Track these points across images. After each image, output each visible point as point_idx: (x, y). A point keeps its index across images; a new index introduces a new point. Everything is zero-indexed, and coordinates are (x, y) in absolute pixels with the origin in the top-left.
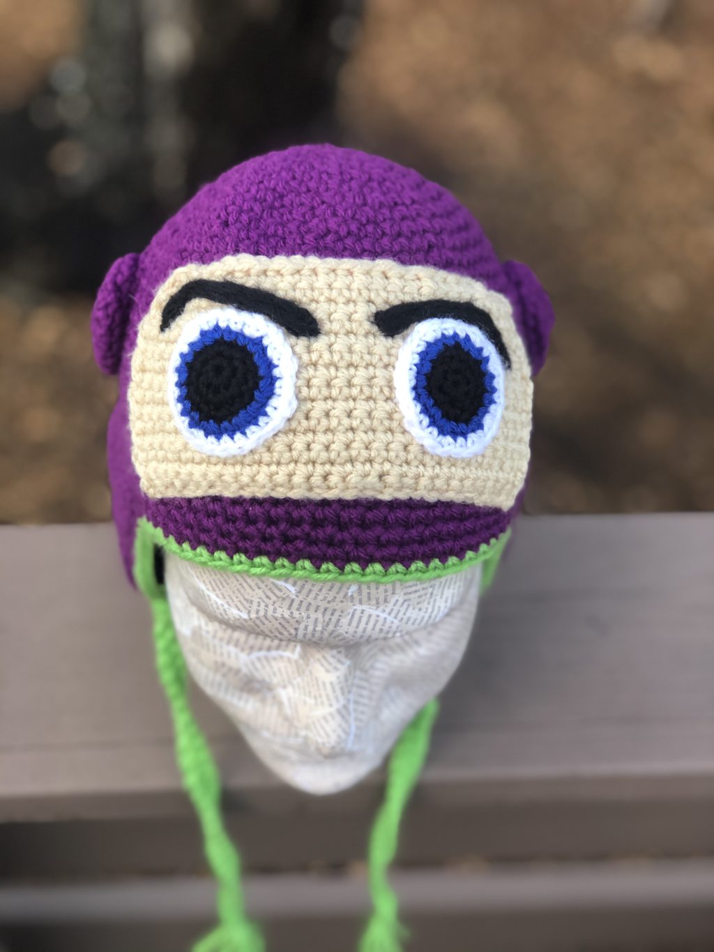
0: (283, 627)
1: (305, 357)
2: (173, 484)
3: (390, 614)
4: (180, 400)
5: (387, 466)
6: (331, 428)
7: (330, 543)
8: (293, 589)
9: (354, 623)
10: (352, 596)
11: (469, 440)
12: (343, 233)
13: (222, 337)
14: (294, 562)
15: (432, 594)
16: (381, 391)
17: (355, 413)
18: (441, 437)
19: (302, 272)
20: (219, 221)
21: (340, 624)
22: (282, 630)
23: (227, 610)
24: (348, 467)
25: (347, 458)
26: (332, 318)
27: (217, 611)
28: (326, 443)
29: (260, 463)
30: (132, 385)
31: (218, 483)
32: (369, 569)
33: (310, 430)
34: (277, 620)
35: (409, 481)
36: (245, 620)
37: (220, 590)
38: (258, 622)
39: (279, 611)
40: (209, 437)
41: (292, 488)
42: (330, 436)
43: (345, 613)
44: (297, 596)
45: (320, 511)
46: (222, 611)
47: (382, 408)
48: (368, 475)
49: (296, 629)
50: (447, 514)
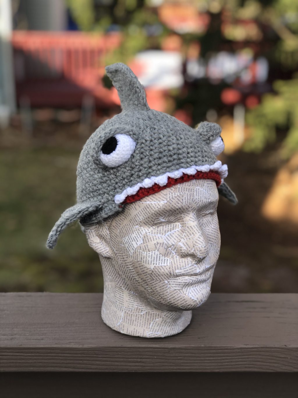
10: (195, 183)
21: (194, 195)
37: (155, 198)
44: (180, 186)
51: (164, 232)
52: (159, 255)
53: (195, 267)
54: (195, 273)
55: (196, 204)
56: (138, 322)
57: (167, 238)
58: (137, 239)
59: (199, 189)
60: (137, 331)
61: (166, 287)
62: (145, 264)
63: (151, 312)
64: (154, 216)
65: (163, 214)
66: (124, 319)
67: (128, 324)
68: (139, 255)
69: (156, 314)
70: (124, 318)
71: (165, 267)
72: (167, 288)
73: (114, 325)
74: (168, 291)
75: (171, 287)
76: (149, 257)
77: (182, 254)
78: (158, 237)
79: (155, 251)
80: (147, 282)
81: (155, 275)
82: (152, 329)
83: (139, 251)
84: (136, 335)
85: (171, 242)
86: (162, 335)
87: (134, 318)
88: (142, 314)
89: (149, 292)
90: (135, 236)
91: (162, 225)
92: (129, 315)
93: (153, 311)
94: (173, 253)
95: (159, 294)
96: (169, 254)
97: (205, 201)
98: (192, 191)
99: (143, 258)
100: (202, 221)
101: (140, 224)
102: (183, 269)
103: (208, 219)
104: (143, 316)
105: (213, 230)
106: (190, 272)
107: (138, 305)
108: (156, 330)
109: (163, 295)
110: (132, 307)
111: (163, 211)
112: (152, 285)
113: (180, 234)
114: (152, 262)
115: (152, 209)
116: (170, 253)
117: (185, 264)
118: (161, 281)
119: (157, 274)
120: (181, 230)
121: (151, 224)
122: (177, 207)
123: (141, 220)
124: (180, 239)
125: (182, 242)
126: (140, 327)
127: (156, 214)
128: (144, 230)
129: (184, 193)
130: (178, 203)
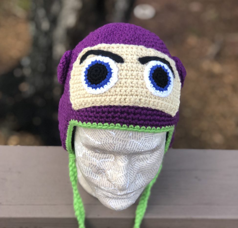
0: (111, 146)
1: (120, 68)
2: (82, 104)
3: (140, 143)
4: (85, 80)
5: (142, 97)
6: (127, 86)
7: (125, 118)
8: (114, 134)
9: (131, 146)
10: (130, 136)
11: (164, 92)
12: (130, 40)
13: (98, 63)
14: (115, 124)
15: (152, 139)
16: (140, 77)
17: (133, 82)
18: (156, 90)
19: (119, 48)
20: (96, 37)
21: (127, 146)
22: (110, 147)
23: (95, 142)
24: (131, 97)
25: (131, 94)
26: (127, 59)
27: (92, 143)
28: (125, 90)
29: (107, 96)
30: (71, 80)
31: (95, 102)
32: (136, 127)
33: (121, 87)
34: (109, 144)
35: (147, 102)
36: (100, 145)
37: (93, 136)
38: (104, 145)
39: (110, 141)
40: (93, 89)
41: (115, 102)
42: (126, 88)
43: (128, 142)
44: (115, 136)
45: (123, 109)
46: (93, 143)
47: (140, 82)
48: (136, 99)
49: (114, 147)
50: (157, 114)
51: (99, 158)
52: (91, 171)
54: (116, 194)
55: (127, 152)
57: (100, 163)
61: (95, 190)
71: (95, 180)
74: (97, 193)
79: (89, 167)
85: (103, 167)
91: (98, 153)
98: (126, 142)
101: (83, 144)
102: (107, 189)
106: (111, 192)
113: (111, 165)
115: (89, 142)
116: (101, 173)
118: (92, 185)
124: (110, 168)
127: (92, 147)
128: (84, 150)
129: (117, 142)
130: (110, 148)
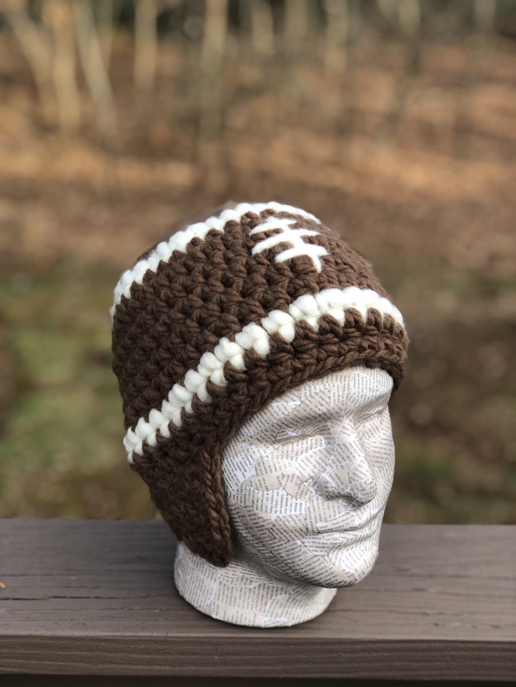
21: (350, 387)
23: (286, 406)
34: (318, 395)
51: (294, 454)
52: (285, 497)
53: (353, 516)
54: (352, 528)
55: (354, 403)
56: (244, 601)
57: (301, 466)
58: (243, 467)
59: (359, 374)
60: (242, 615)
61: (298, 552)
62: (259, 512)
63: (267, 584)
64: (277, 429)
65: (293, 424)
66: (219, 595)
67: (226, 603)
68: (249, 496)
69: (278, 587)
70: (218, 593)
71: (297, 517)
72: (300, 553)
73: (199, 604)
74: (303, 557)
75: (308, 552)
76: (267, 501)
77: (327, 494)
78: (285, 464)
79: (278, 489)
80: (262, 542)
81: (279, 531)
82: (270, 613)
83: (248, 488)
84: (241, 622)
85: (308, 471)
86: (288, 622)
87: (236, 594)
88: (252, 586)
89: (265, 557)
90: (240, 462)
91: (290, 442)
92: (228, 588)
93: (272, 583)
94: (311, 492)
95: (285, 562)
96: (304, 494)
97: (371, 396)
98: (347, 379)
99: (255, 501)
100: (363, 427)
101: (249, 441)
102: (331, 521)
103: (373, 423)
104: (252, 590)
105: (382, 441)
106: (342, 526)
107: (245, 572)
108: (277, 614)
109: (292, 565)
110: (234, 575)
111: (293, 420)
112: (272, 547)
113: (323, 458)
114: (274, 510)
115: (272, 415)
116: (307, 492)
117: (335, 512)
118: (289, 541)
119: (282, 528)
120: (325, 449)
121: (271, 442)
122: (320, 412)
123: (253, 433)
124: (324, 467)
125: (328, 472)
126: (247, 608)
127: (281, 424)
128: (257, 452)
129: (331, 385)
130: (322, 405)
